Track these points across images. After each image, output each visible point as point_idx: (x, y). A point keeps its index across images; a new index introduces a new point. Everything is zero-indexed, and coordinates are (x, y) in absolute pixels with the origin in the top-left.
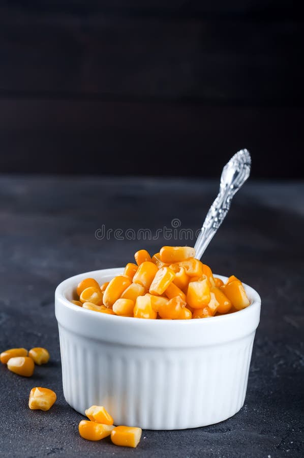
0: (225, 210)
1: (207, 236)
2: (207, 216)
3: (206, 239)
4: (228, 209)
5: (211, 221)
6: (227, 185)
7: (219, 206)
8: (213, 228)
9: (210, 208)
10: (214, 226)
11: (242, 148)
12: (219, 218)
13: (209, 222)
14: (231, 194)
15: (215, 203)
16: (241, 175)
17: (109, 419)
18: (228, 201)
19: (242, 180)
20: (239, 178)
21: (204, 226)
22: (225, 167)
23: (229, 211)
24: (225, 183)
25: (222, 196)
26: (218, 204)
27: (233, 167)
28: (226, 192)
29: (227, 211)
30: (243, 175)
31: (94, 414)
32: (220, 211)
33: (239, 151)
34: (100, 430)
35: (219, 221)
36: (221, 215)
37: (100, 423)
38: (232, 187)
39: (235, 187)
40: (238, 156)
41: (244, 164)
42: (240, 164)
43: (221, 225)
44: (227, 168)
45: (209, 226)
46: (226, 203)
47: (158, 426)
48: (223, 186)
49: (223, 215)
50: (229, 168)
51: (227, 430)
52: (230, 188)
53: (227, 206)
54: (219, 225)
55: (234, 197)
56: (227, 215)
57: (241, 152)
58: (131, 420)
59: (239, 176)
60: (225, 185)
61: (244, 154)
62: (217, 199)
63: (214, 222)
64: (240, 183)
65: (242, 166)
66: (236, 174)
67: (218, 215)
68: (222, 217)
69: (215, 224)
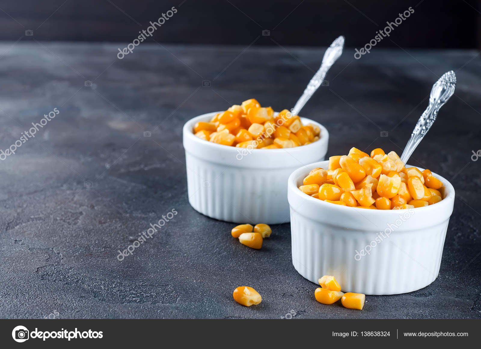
0: (431, 120)
1: (415, 141)
2: (417, 125)
3: (414, 143)
4: (435, 119)
5: (420, 129)
6: (435, 99)
7: (427, 117)
8: (421, 134)
9: (420, 118)
10: (422, 133)
11: (449, 70)
12: (427, 127)
13: (418, 130)
14: (438, 107)
15: (424, 114)
16: (447, 92)
17: (338, 286)
18: (435, 113)
19: (448, 96)
20: (445, 95)
21: (414, 132)
22: (434, 85)
23: (435, 121)
24: (434, 98)
25: (430, 109)
26: (426, 114)
27: (441, 85)
28: (434, 105)
29: (433, 121)
30: (449, 92)
31: (326, 283)
32: (428, 121)
33: (447, 72)
34: (333, 296)
35: (427, 129)
36: (428, 125)
37: (331, 290)
38: (439, 102)
39: (442, 102)
40: (445, 76)
41: (451, 83)
42: (447, 83)
43: (428, 132)
44: (436, 86)
45: (418, 132)
46: (434, 114)
47: (381, 291)
48: (431, 100)
49: (430, 124)
50: (438, 86)
51: (429, 294)
52: (437, 102)
53: (433, 117)
54: (426, 132)
55: (440, 110)
56: (434, 124)
57: (449, 73)
58: (359, 287)
59: (446, 92)
60: (434, 100)
61: (451, 75)
62: (426, 111)
63: (422, 129)
64: (446, 99)
65: (449, 84)
66: (443, 91)
67: (426, 124)
68: (429, 126)
69: (423, 131)
